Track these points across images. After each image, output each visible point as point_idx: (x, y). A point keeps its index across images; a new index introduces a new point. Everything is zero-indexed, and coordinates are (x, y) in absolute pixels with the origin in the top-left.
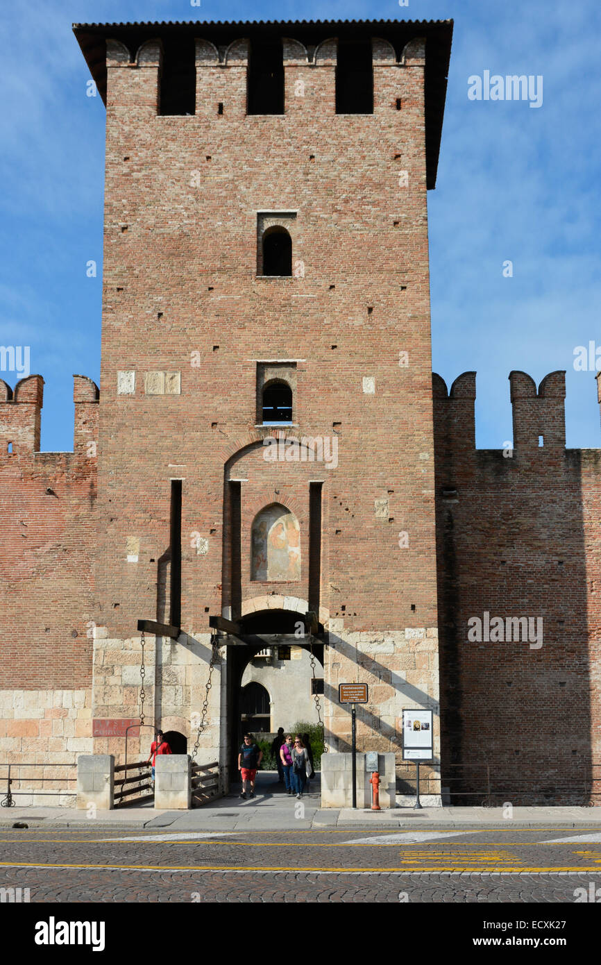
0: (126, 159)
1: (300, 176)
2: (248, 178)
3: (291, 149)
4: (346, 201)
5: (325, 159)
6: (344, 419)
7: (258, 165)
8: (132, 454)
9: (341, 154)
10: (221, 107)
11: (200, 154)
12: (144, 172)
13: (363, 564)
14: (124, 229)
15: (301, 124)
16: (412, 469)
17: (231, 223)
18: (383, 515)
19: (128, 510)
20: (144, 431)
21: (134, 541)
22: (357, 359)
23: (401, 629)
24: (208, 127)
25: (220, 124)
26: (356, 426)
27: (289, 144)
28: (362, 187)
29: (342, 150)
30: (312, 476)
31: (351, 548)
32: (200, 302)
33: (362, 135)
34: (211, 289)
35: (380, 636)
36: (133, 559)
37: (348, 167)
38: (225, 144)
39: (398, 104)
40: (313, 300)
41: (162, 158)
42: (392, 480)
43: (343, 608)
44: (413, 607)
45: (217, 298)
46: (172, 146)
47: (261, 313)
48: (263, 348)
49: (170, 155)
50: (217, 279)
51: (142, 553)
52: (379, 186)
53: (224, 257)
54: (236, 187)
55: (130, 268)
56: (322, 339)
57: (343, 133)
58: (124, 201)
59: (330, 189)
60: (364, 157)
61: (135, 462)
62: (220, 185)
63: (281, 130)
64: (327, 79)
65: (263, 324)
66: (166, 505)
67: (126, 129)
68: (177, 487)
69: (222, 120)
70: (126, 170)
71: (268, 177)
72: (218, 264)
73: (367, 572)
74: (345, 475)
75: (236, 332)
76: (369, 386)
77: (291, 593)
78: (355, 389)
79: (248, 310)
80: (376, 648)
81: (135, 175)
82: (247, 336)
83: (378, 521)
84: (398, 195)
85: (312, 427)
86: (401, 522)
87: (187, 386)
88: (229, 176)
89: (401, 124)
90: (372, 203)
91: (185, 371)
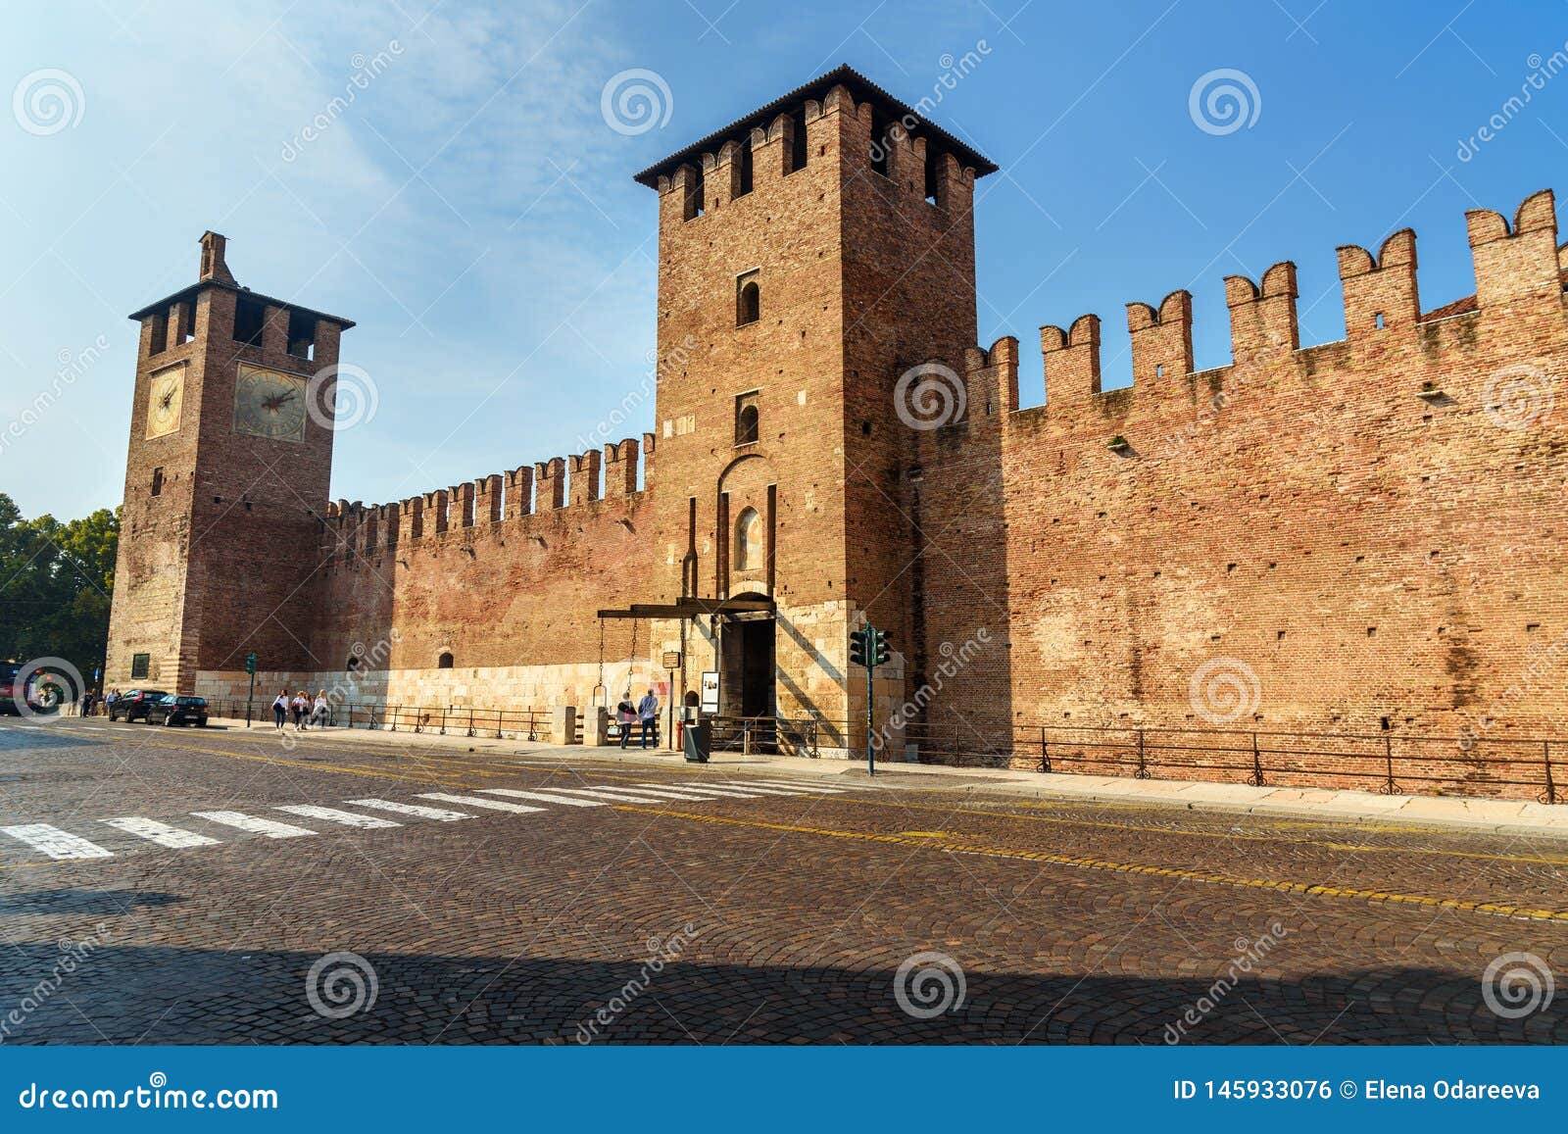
0: (670, 262)
1: (762, 238)
2: (732, 252)
3: (757, 217)
4: (789, 248)
5: (777, 217)
6: (787, 430)
7: (736, 238)
8: (671, 483)
9: (786, 209)
10: (718, 200)
11: (705, 243)
12: (676, 269)
13: (797, 549)
14: (667, 315)
15: (763, 194)
16: (829, 465)
18: (810, 506)
19: (668, 525)
20: (676, 464)
21: (672, 547)
22: (794, 378)
23: (822, 602)
24: (711, 220)
25: (718, 216)
26: (794, 434)
27: (755, 214)
28: (799, 232)
29: (788, 205)
30: (770, 480)
31: (792, 536)
32: (705, 359)
33: (799, 188)
34: (712, 346)
35: (808, 610)
36: (670, 561)
37: (790, 218)
38: (720, 228)
39: (824, 151)
40: (768, 336)
41: (686, 254)
42: (815, 477)
43: (786, 587)
44: (830, 583)
45: (715, 351)
46: (692, 243)
47: (739, 356)
48: (740, 384)
49: (690, 250)
50: (716, 336)
51: (676, 556)
52: (810, 227)
53: (718, 319)
54: (725, 261)
55: (670, 343)
56: (774, 368)
57: (788, 191)
58: (667, 294)
59: (780, 242)
60: (800, 206)
61: (672, 488)
62: (716, 263)
63: (750, 205)
64: (779, 150)
65: (739, 364)
66: (688, 518)
67: (668, 239)
68: (693, 501)
69: (719, 210)
71: (742, 245)
72: (715, 326)
73: (800, 556)
74: (787, 476)
75: (725, 375)
76: (802, 398)
77: (757, 578)
78: (792, 403)
79: (731, 356)
80: (806, 620)
81: (674, 272)
82: (730, 376)
83: (808, 512)
84: (822, 230)
85: (768, 441)
86: (821, 512)
87: (699, 424)
88: (721, 254)
89: (824, 167)
90: (806, 243)
91: (696, 412)
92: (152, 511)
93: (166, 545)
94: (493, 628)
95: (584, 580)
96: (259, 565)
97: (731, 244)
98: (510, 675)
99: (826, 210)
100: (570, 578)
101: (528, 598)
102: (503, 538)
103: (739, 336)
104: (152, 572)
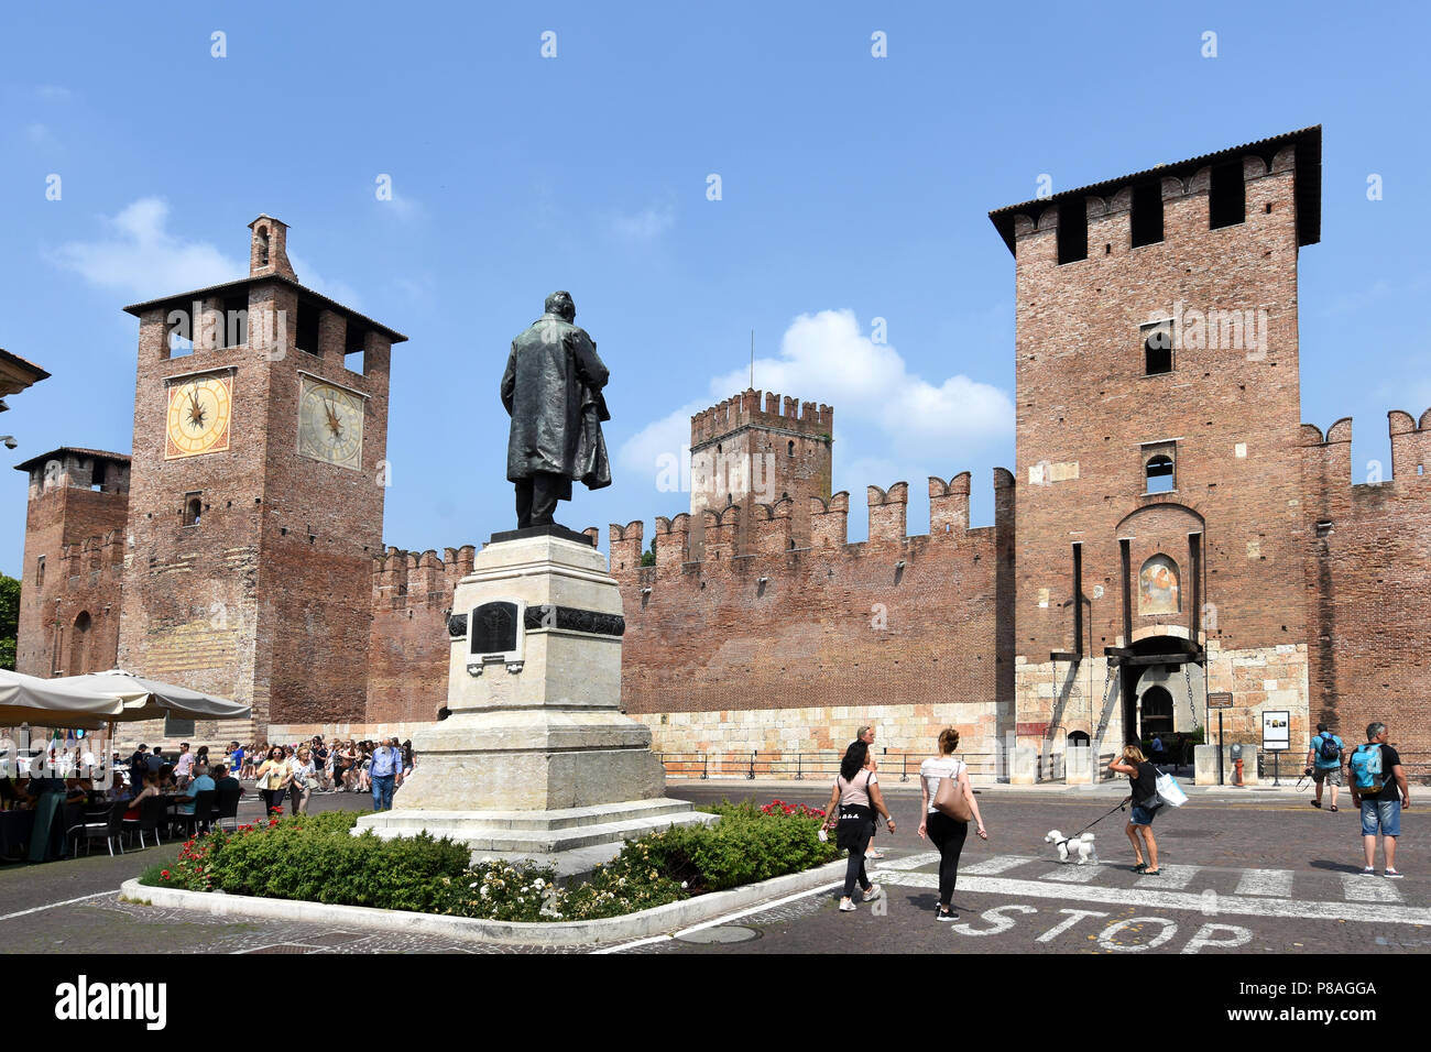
0: (1033, 305)
1: (1178, 289)
2: (1132, 300)
3: (1169, 268)
5: (1200, 270)
6: (1219, 481)
7: (1140, 288)
8: (1043, 528)
9: (1214, 263)
10: (1108, 247)
11: (1091, 289)
12: (1046, 313)
13: (1237, 596)
14: (1032, 359)
15: (1179, 246)
16: (1283, 515)
17: (1117, 339)
18: (1255, 554)
19: (1038, 570)
20: (1050, 510)
21: (1045, 592)
22: (1230, 430)
23: (1272, 646)
24: (1098, 266)
25: (1109, 263)
26: (1229, 485)
27: (1167, 265)
28: (1233, 287)
29: (1215, 259)
30: (1191, 529)
31: (1225, 583)
32: (1093, 405)
33: (1234, 243)
34: (1102, 393)
35: (1253, 652)
36: (1044, 605)
37: (1220, 273)
38: (1112, 276)
39: (1269, 208)
40: (1189, 388)
41: (1061, 299)
42: (1262, 525)
43: (1219, 632)
44: (1284, 628)
45: (1107, 399)
46: (1068, 287)
47: (1145, 405)
48: (1147, 433)
49: (1067, 295)
50: (1107, 385)
51: (1051, 600)
52: (1250, 283)
53: (1113, 366)
54: (1122, 310)
55: (1037, 388)
56: (1198, 419)
57: (1217, 245)
58: (1031, 338)
59: (1205, 294)
60: (1235, 262)
61: (1044, 532)
62: (1108, 310)
63: (1160, 255)
64: (1202, 204)
65: (1146, 414)
66: (1070, 563)
67: (1032, 282)
68: (1077, 548)
69: (1110, 257)
70: (1032, 314)
71: (1150, 295)
72: (1108, 373)
73: (1240, 602)
74: (1219, 525)
75: (1124, 423)
76: (1241, 451)
77: (1173, 621)
78: (1227, 454)
79: (1134, 405)
80: (1250, 662)
81: (1040, 316)
82: (1133, 425)
83: (1251, 560)
84: (1268, 287)
85: (1190, 491)
86: (1271, 559)
87: (1084, 471)
88: (1116, 301)
89: (1270, 225)
90: (1245, 299)
91: (1082, 460)
92: (186, 543)
93: (217, 584)
94: (692, 673)
95: (837, 624)
96: (322, 606)
97: (1130, 292)
98: (724, 720)
99: (1273, 268)
100: (817, 621)
101: (748, 642)
102: (703, 579)
103: (1143, 386)
104: (191, 613)
